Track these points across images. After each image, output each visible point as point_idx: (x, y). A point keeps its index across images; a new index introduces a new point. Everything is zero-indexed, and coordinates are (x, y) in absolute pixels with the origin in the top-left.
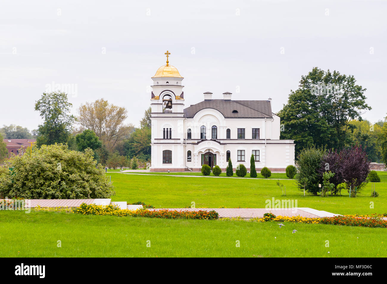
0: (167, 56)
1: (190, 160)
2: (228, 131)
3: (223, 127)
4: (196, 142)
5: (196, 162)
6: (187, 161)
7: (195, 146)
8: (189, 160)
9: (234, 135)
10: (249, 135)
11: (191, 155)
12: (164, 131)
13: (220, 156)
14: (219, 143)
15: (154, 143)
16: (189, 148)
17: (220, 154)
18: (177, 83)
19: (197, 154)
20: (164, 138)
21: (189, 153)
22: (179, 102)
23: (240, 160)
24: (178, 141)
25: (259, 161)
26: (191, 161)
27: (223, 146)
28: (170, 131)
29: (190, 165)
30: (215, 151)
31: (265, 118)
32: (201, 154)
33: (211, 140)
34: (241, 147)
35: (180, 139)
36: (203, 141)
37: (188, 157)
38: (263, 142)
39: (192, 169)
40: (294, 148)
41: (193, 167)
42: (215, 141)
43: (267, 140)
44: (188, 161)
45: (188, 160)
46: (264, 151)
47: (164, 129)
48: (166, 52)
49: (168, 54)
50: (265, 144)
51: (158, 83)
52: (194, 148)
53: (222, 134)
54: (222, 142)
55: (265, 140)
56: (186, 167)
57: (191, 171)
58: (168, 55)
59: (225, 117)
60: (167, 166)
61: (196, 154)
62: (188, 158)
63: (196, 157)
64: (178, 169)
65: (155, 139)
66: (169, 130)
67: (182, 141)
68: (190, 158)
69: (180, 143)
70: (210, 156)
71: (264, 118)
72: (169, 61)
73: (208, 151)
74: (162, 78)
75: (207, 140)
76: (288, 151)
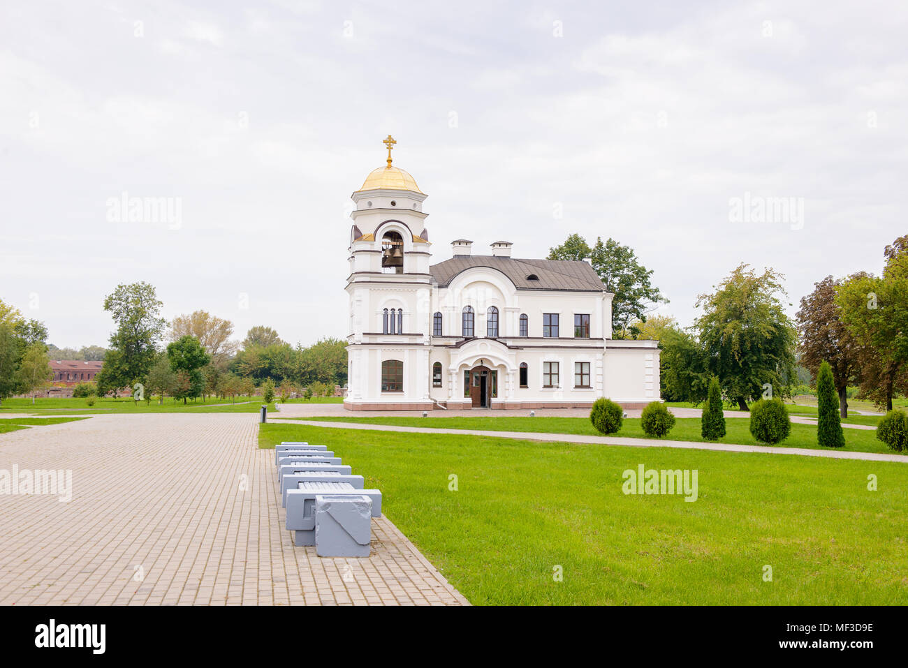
0: (390, 148)
1: (439, 383)
2: (524, 319)
3: (513, 310)
4: (453, 342)
5: (454, 389)
6: (432, 385)
7: (452, 351)
8: (437, 382)
9: (536, 328)
10: (567, 328)
11: (441, 373)
12: (386, 316)
13: (508, 374)
14: (506, 344)
15: (362, 344)
16: (439, 356)
17: (509, 371)
18: (415, 205)
19: (458, 371)
20: (385, 333)
21: (437, 368)
22: (420, 249)
23: (549, 384)
24: (419, 340)
25: (588, 387)
26: (441, 386)
27: (514, 352)
28: (401, 316)
29: (440, 396)
30: (496, 363)
31: (604, 292)
32: (465, 371)
33: (486, 338)
34: (552, 356)
35: (422, 335)
36: (467, 340)
37: (435, 378)
38: (598, 344)
39: (445, 404)
40: (658, 358)
41: (449, 401)
42: (495, 339)
43: (607, 339)
44: (434, 386)
45: (435, 383)
46: (600, 364)
47: (386, 310)
48: (385, 138)
49: (390, 142)
50: (603, 348)
51: (370, 204)
52: (449, 356)
53: (510, 327)
54: (510, 343)
55: (602, 339)
56: (431, 399)
57: (443, 409)
58: (390, 145)
59: (517, 288)
60: (392, 398)
61: (455, 370)
62: (435, 380)
63: (454, 378)
64: (417, 405)
65: (364, 334)
66: (397, 312)
67: (425, 340)
68: (440, 380)
69: (423, 344)
70: (484, 375)
71: (602, 291)
72: (392, 158)
73: (479, 364)
74: (382, 192)
75: (476, 339)
76: (650, 364)
